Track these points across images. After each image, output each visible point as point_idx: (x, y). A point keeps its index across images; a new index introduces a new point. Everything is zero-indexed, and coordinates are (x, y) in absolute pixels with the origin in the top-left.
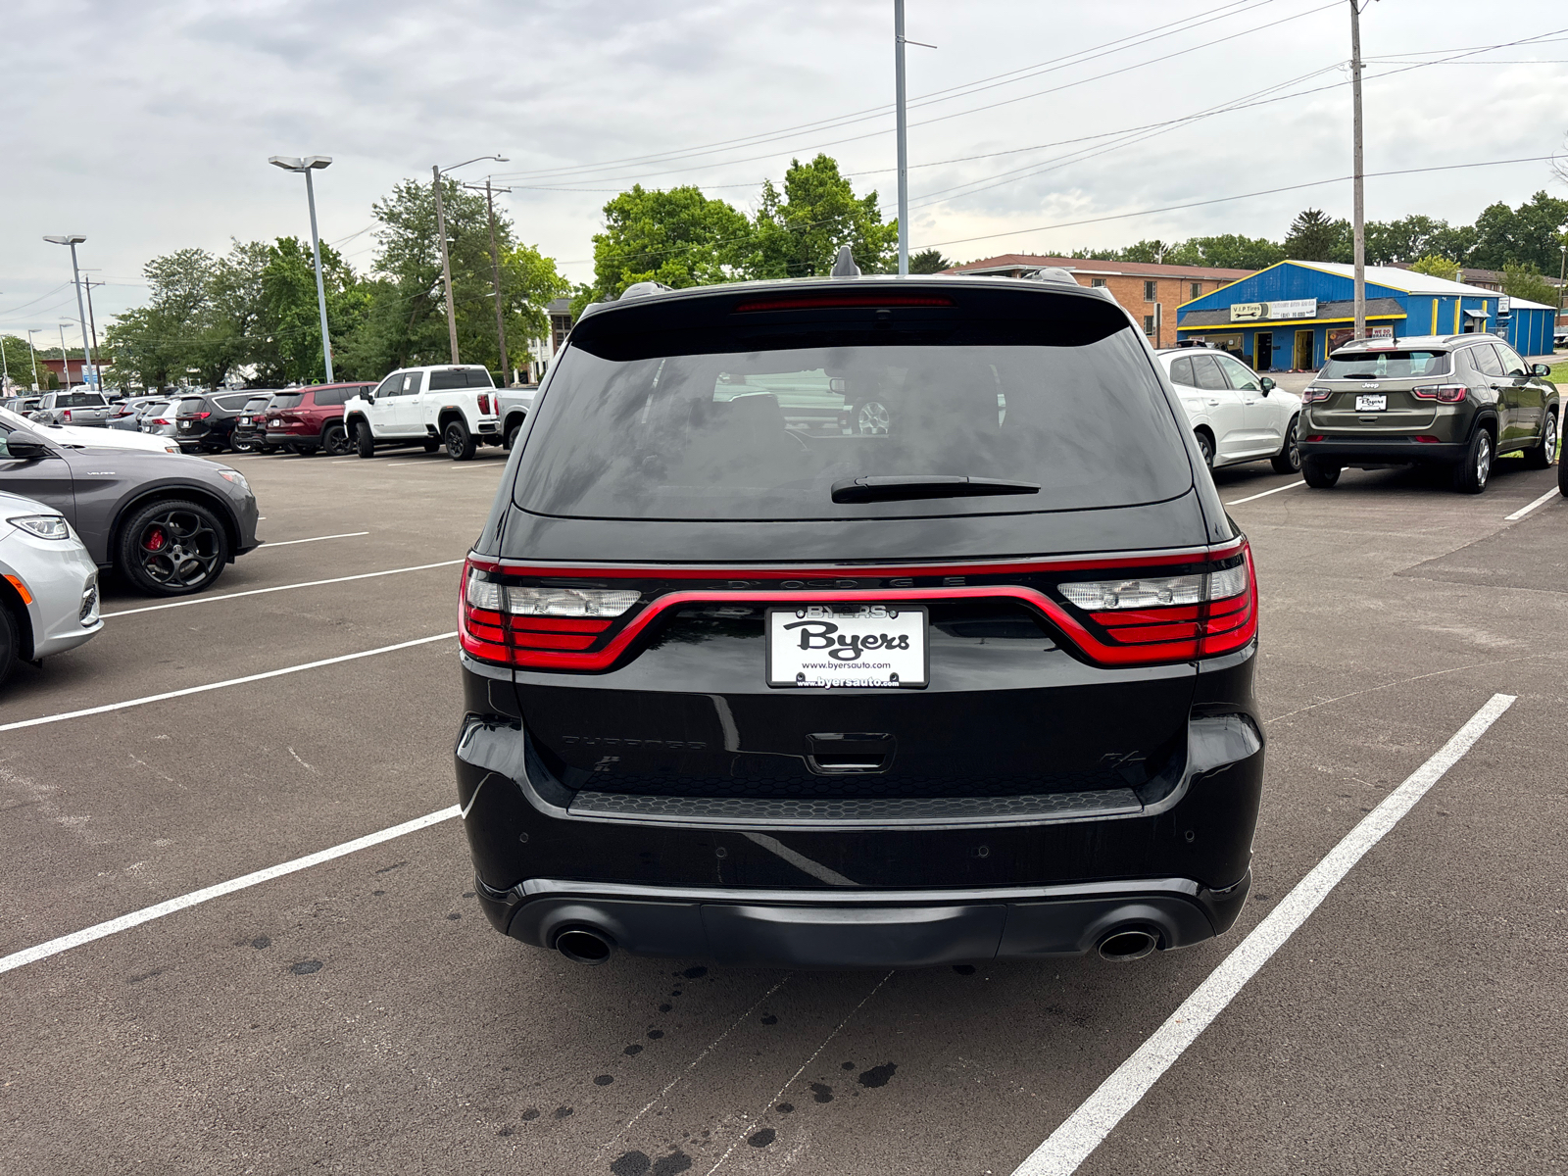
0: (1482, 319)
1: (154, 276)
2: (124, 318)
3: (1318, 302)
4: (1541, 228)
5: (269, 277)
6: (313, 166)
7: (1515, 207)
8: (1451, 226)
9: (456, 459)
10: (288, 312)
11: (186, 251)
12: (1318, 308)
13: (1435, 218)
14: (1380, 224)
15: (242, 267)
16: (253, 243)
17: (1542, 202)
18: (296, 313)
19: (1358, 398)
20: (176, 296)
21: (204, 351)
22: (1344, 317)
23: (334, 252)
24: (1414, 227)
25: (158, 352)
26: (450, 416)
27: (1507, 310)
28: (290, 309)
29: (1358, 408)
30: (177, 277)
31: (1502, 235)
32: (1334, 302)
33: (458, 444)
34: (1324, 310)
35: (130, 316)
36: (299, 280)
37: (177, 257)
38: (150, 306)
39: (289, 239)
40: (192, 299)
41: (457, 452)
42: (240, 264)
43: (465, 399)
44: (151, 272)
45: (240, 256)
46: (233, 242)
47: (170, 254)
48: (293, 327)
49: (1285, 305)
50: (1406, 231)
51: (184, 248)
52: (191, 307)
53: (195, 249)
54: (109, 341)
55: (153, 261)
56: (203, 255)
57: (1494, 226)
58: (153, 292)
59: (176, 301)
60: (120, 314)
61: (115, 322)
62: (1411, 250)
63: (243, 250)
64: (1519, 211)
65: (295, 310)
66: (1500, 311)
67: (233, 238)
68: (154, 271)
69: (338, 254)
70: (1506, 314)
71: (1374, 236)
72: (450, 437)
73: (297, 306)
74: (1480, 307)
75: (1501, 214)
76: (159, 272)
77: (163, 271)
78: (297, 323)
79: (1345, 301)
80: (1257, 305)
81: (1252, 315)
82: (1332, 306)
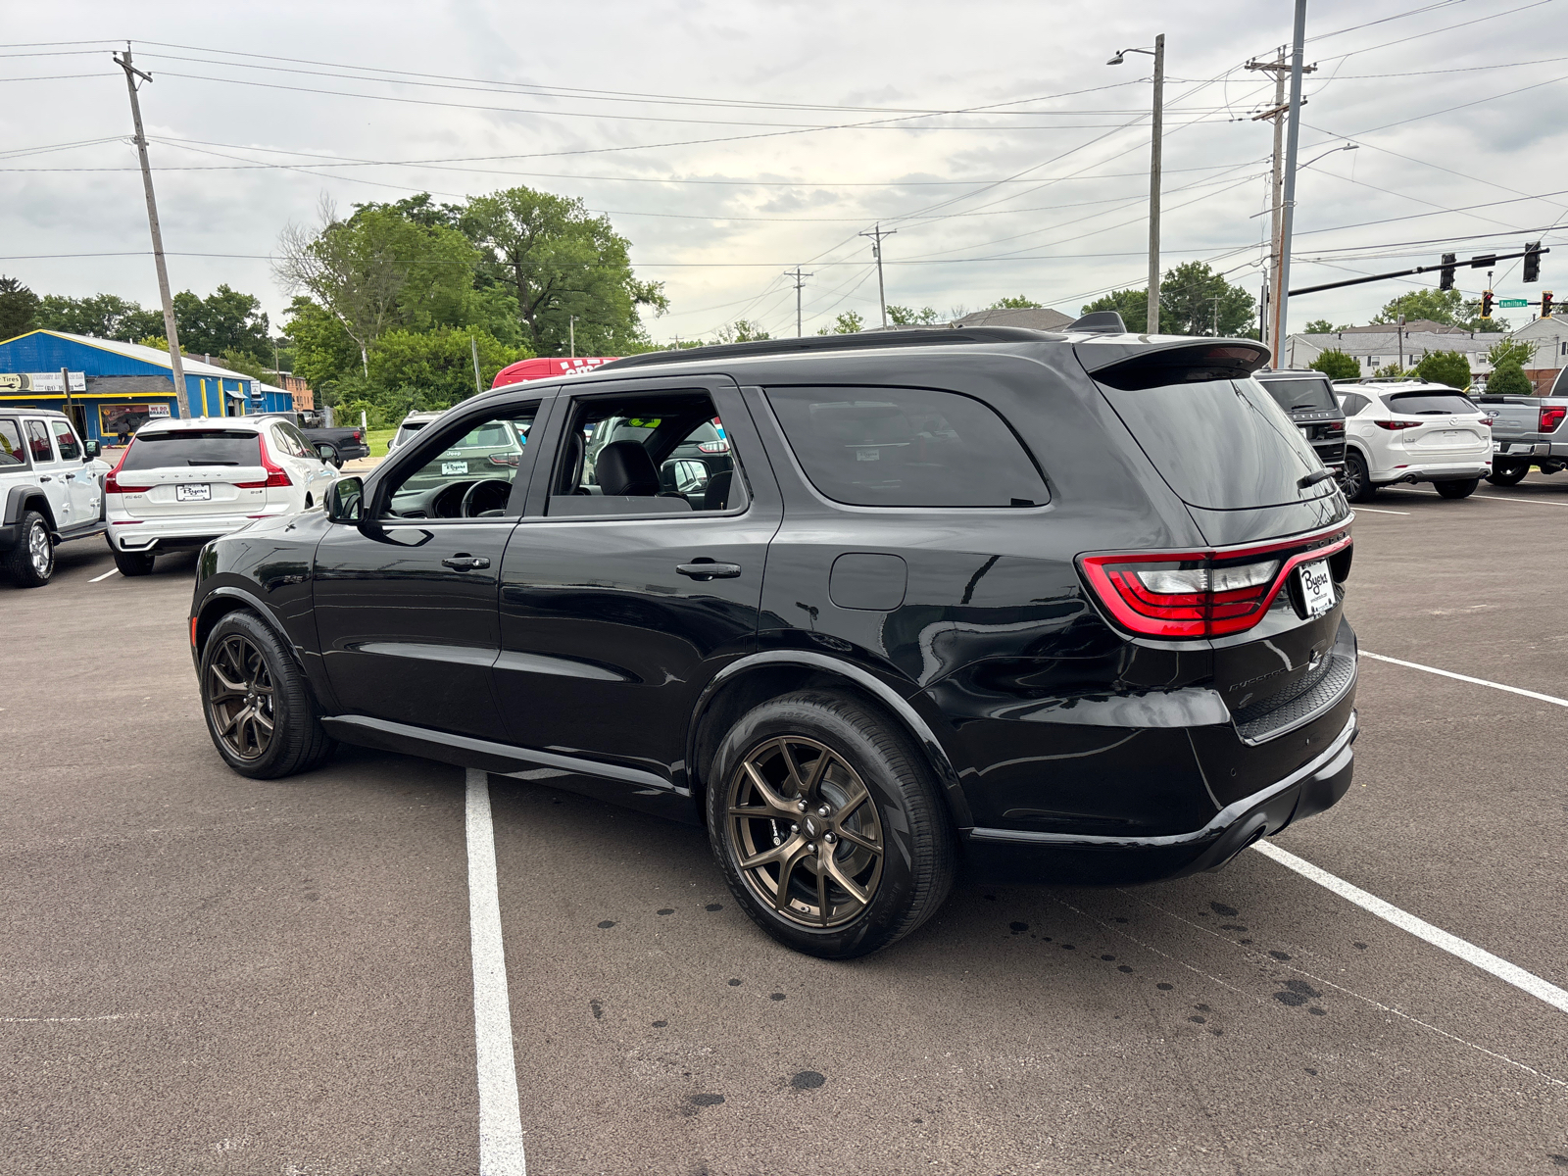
0: (240, 400)
3: (86, 376)
4: (230, 318)
7: (203, 297)
8: (144, 309)
12: (87, 381)
13: (127, 298)
14: (70, 299)
17: (226, 294)
19: (443, 465)
22: (118, 392)
24: (106, 306)
27: (259, 393)
29: (444, 473)
31: (195, 322)
32: (101, 376)
34: (94, 385)
49: (48, 378)
50: (99, 309)
57: (186, 313)
62: (107, 329)
64: (207, 301)
66: (253, 393)
70: (258, 396)
71: (66, 311)
74: (237, 389)
75: (191, 301)
79: (115, 376)
80: (15, 376)
81: (10, 386)
82: (102, 381)
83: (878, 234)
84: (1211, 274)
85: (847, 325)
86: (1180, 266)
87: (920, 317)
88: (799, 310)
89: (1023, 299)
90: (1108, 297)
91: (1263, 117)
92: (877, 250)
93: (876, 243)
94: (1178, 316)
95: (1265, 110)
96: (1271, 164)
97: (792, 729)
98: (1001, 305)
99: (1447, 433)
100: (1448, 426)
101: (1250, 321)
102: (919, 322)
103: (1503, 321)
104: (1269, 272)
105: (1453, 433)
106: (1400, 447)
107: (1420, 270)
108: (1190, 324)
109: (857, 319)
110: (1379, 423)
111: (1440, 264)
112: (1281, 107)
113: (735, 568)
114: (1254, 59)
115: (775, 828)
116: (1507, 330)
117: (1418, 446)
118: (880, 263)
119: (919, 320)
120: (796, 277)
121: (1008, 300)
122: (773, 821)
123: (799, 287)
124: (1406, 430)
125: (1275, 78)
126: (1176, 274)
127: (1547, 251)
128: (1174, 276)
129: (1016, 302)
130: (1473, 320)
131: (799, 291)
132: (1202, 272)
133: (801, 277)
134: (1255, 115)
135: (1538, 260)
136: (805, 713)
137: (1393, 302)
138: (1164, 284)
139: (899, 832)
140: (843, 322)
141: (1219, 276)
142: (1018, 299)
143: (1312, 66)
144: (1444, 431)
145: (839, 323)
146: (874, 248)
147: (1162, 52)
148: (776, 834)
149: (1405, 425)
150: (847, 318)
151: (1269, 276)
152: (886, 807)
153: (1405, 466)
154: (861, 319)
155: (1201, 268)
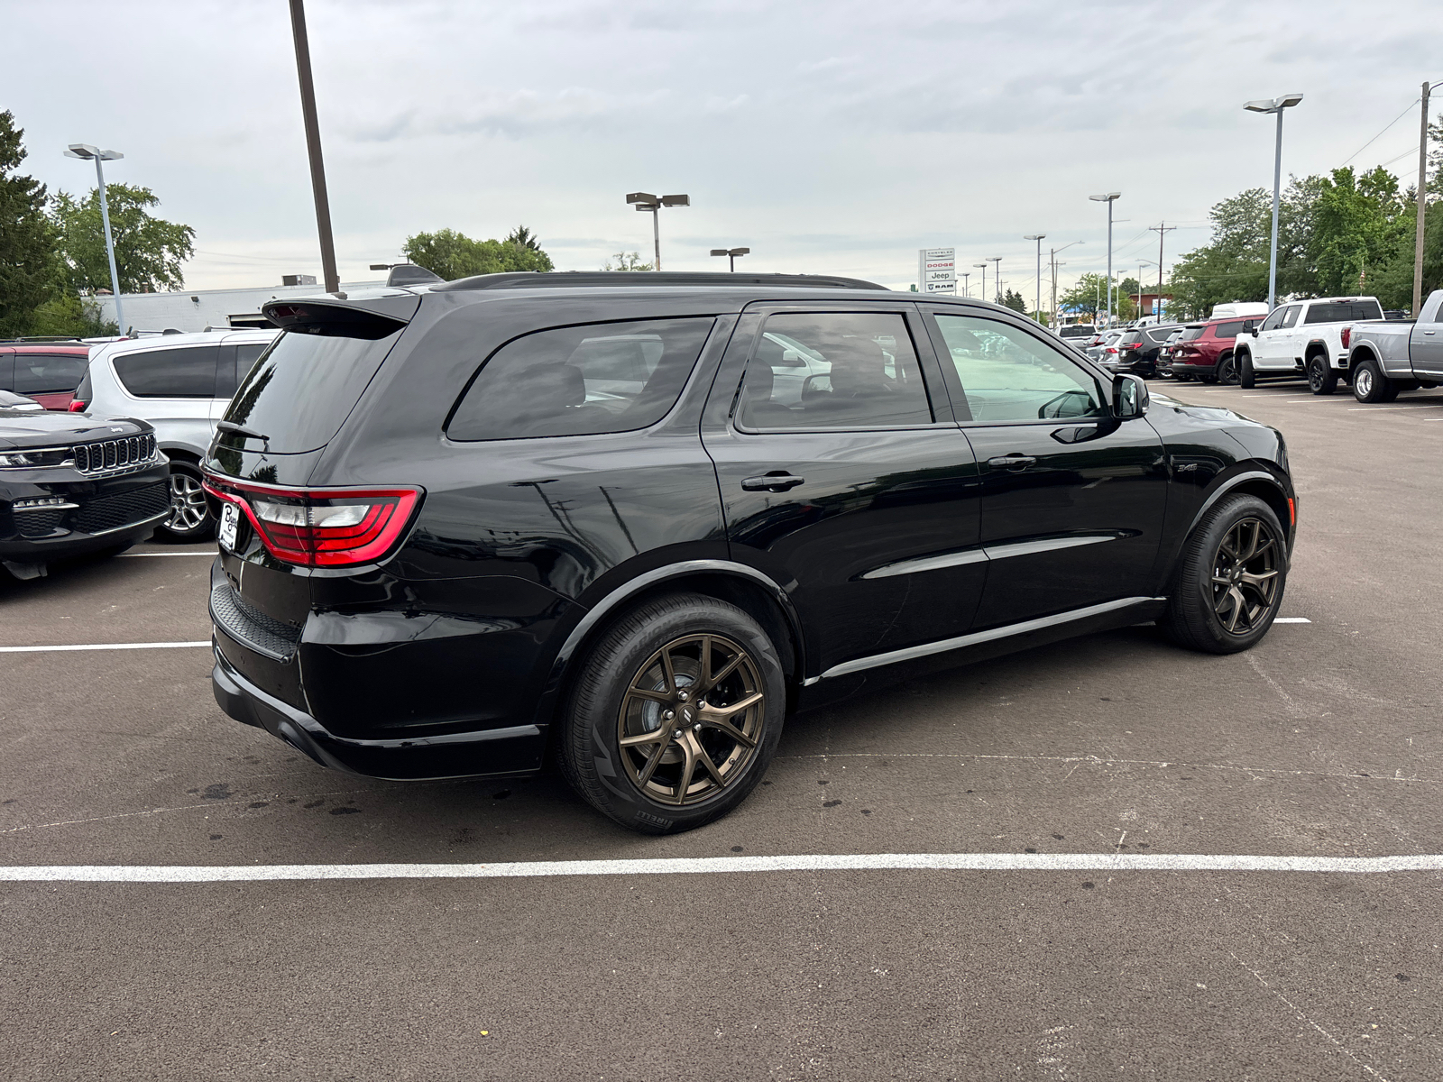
1: (1218, 218)
2: (1189, 257)
5: (1317, 209)
6: (1283, 105)
9: (1317, 393)
10: (1330, 242)
11: (1250, 192)
15: (1295, 201)
16: (1310, 177)
18: (1338, 243)
20: (1232, 234)
21: (1245, 284)
23: (1392, 178)
25: (1209, 286)
26: (1316, 349)
28: (1332, 239)
30: (1237, 217)
33: (1319, 378)
35: (1194, 255)
36: (1347, 209)
37: (1240, 198)
38: (1210, 245)
39: (1345, 169)
40: (1248, 235)
41: (1317, 386)
42: (1292, 199)
43: (1329, 333)
44: (1216, 214)
45: (1294, 191)
46: (1291, 178)
47: (1234, 195)
48: (1332, 255)
51: (1247, 189)
52: (1245, 243)
53: (1257, 189)
54: (1174, 279)
55: (1219, 204)
56: (1263, 194)
58: (1214, 232)
59: (1234, 239)
60: (1186, 254)
61: (1181, 261)
63: (1299, 185)
65: (1337, 239)
67: (1291, 175)
68: (1218, 213)
69: (1396, 179)
72: (1314, 370)
73: (1340, 235)
76: (1222, 213)
77: (1225, 212)
78: (1337, 252)
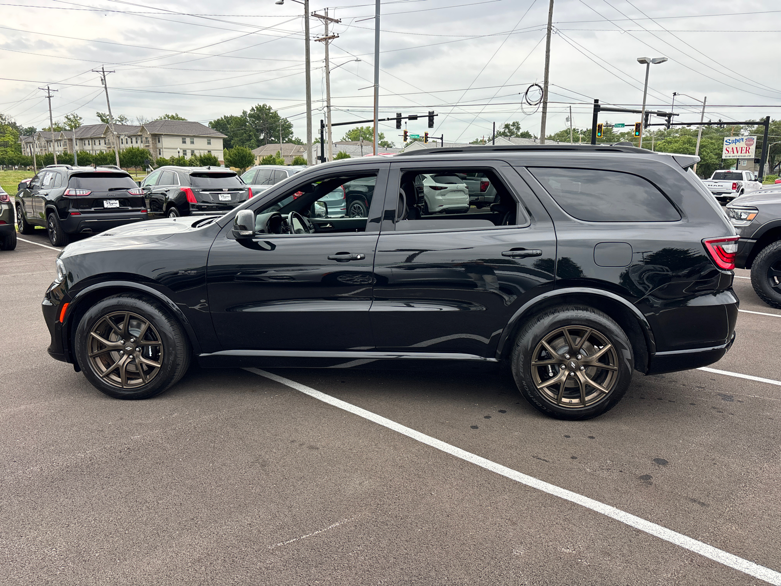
83: (104, 72)
84: (272, 111)
85: (72, 121)
86: (257, 106)
87: (118, 120)
88: (50, 110)
89: (177, 116)
90: (222, 118)
91: (319, 41)
92: (103, 80)
93: (103, 77)
94: (257, 130)
95: (321, 37)
96: (325, 63)
97: (572, 323)
98: (165, 118)
99: (456, 192)
100: (455, 189)
101: (291, 135)
102: (118, 123)
103: (393, 143)
104: (326, 114)
105: (457, 192)
106: (440, 198)
107: (388, 119)
108: (264, 135)
109: (78, 118)
110: (430, 187)
111: (396, 117)
112: (328, 37)
113: (539, 252)
114: (315, 12)
115: (550, 369)
116: (394, 147)
117: (447, 197)
118: (106, 88)
119: (118, 122)
120: (47, 91)
121: (169, 115)
122: (549, 366)
123: (49, 97)
124: (442, 190)
125: (324, 22)
126: (255, 109)
127: (437, 115)
128: (254, 110)
129: (173, 117)
130: (382, 142)
131: (50, 100)
132: (267, 110)
133: (50, 91)
134: (316, 39)
135: (433, 119)
136: (580, 315)
137: (349, 131)
138: (250, 114)
139: (627, 359)
140: (69, 119)
141: (275, 112)
142: (174, 115)
143: (339, 20)
144: (455, 191)
145: (66, 119)
146: (102, 80)
147: (308, 4)
148: (551, 371)
149: (441, 188)
150: (71, 117)
151: (327, 116)
152: (622, 350)
153: (442, 206)
154: (81, 118)
155: (267, 108)
